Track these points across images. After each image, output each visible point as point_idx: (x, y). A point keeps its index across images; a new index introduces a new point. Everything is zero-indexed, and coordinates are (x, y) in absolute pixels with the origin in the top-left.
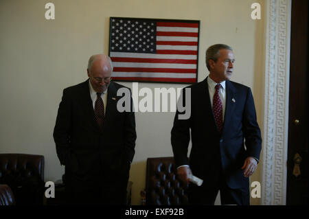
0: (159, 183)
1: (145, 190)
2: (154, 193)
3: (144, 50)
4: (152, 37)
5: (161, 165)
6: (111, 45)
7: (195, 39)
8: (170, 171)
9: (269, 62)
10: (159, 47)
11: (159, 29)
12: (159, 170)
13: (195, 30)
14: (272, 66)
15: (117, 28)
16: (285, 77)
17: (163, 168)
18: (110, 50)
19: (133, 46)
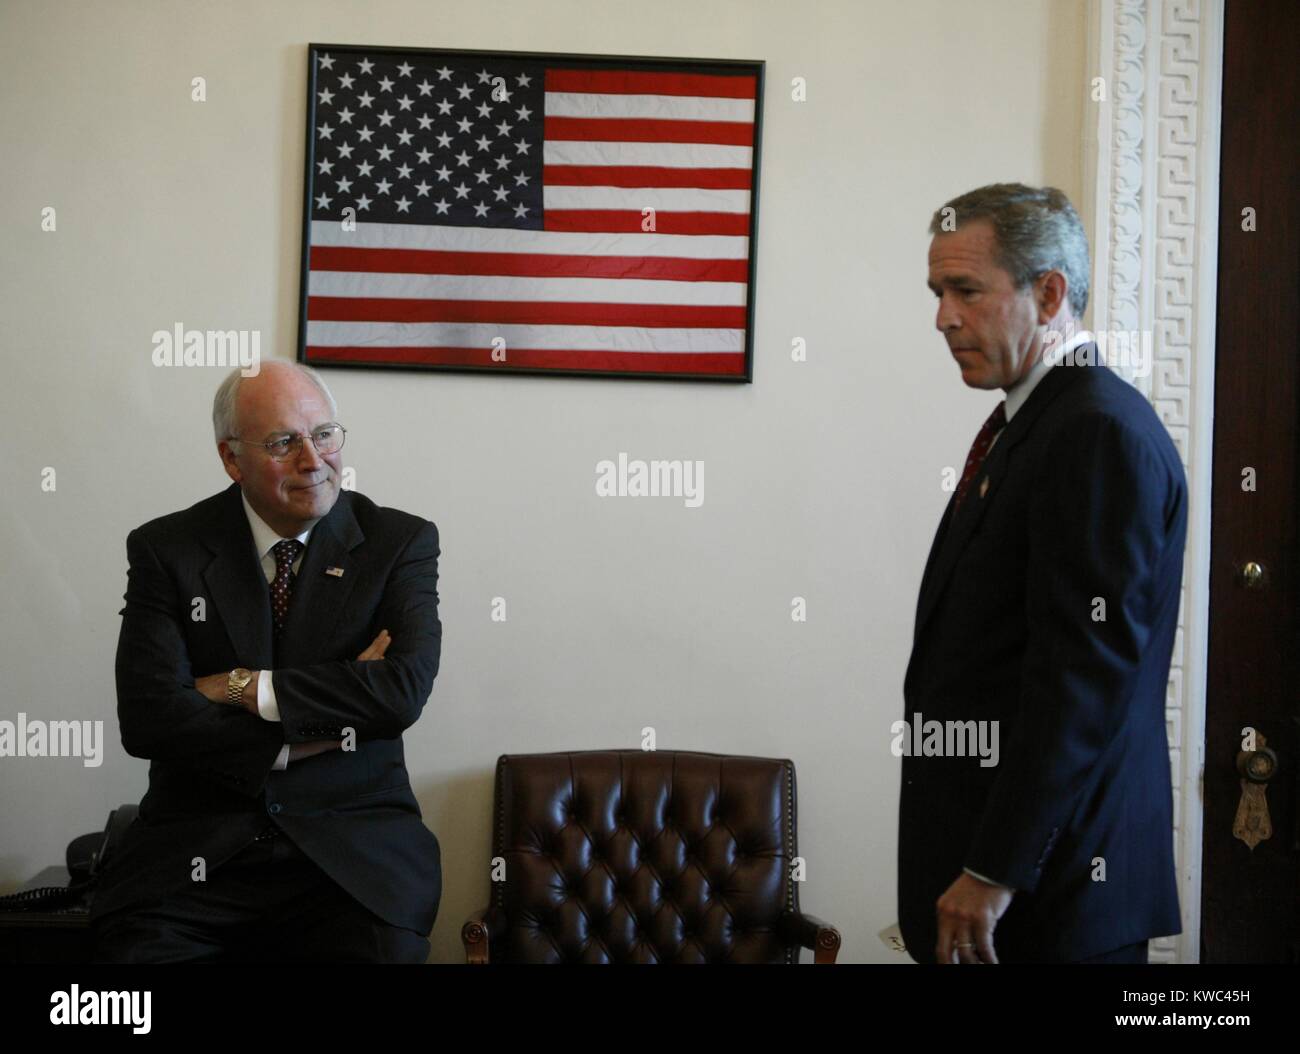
0: (558, 881)
1: (488, 917)
2: (531, 933)
3: (482, 210)
4: (523, 147)
5: (569, 790)
6: (314, 184)
7: (736, 157)
8: (611, 822)
9: (1112, 270)
10: (557, 198)
11: (560, 104)
12: (559, 815)
13: (739, 110)
14: (1125, 290)
15: (345, 99)
16: (1193, 347)
17: (581, 809)
18: (310, 213)
19: (423, 189)
